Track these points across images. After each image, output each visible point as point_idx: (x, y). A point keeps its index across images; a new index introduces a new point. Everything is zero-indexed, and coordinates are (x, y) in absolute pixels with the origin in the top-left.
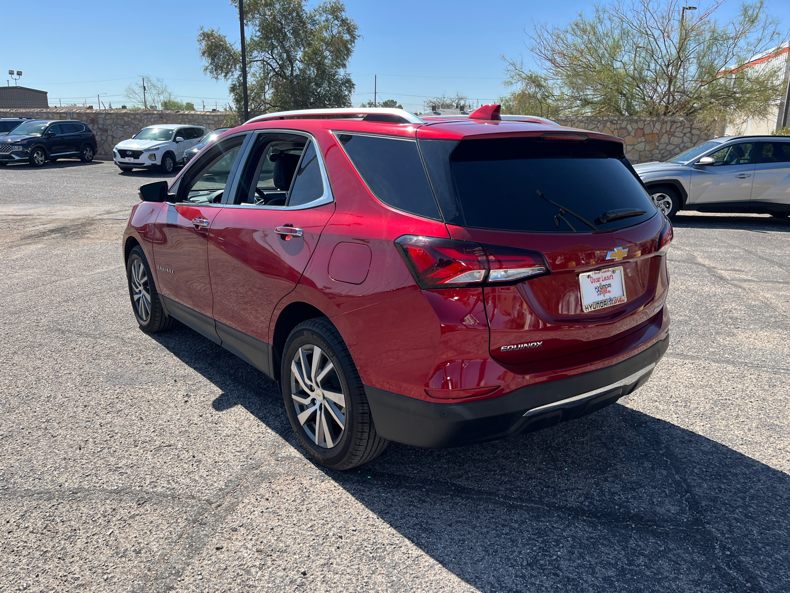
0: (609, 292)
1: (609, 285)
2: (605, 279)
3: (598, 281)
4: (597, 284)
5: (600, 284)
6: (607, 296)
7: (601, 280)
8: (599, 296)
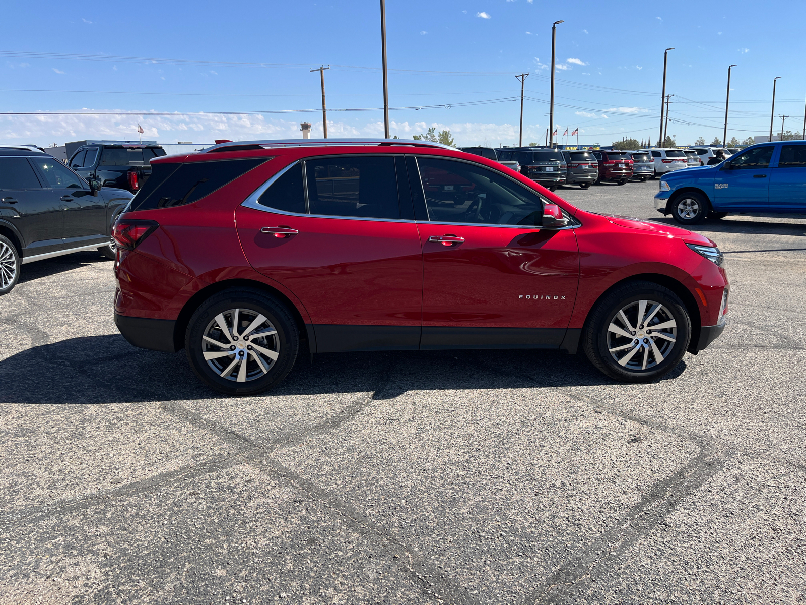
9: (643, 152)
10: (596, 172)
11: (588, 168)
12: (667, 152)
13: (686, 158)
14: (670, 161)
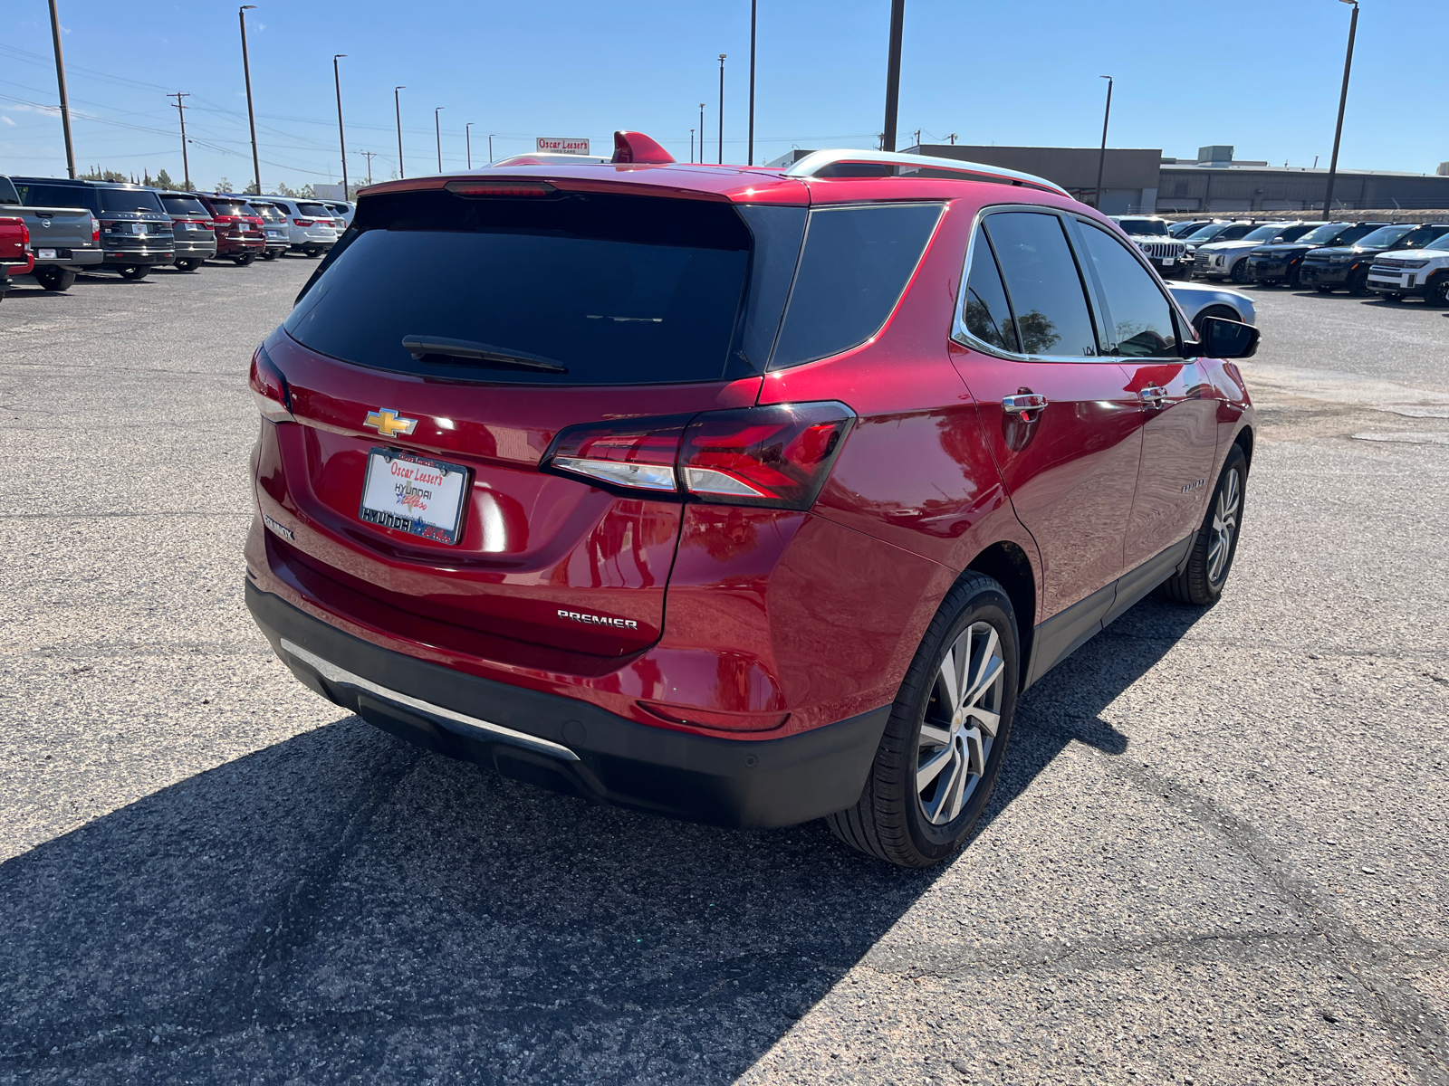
0: (423, 507)
1: (428, 495)
2: (423, 478)
3: (407, 476)
4: (403, 481)
5: (409, 483)
6: (415, 514)
7: (413, 476)
8: (399, 505)
9: (262, 203)
10: (212, 239)
11: (196, 229)
12: (299, 205)
13: (332, 219)
14: (309, 224)
